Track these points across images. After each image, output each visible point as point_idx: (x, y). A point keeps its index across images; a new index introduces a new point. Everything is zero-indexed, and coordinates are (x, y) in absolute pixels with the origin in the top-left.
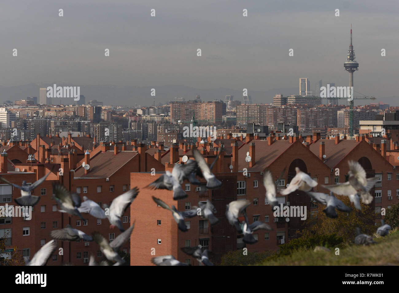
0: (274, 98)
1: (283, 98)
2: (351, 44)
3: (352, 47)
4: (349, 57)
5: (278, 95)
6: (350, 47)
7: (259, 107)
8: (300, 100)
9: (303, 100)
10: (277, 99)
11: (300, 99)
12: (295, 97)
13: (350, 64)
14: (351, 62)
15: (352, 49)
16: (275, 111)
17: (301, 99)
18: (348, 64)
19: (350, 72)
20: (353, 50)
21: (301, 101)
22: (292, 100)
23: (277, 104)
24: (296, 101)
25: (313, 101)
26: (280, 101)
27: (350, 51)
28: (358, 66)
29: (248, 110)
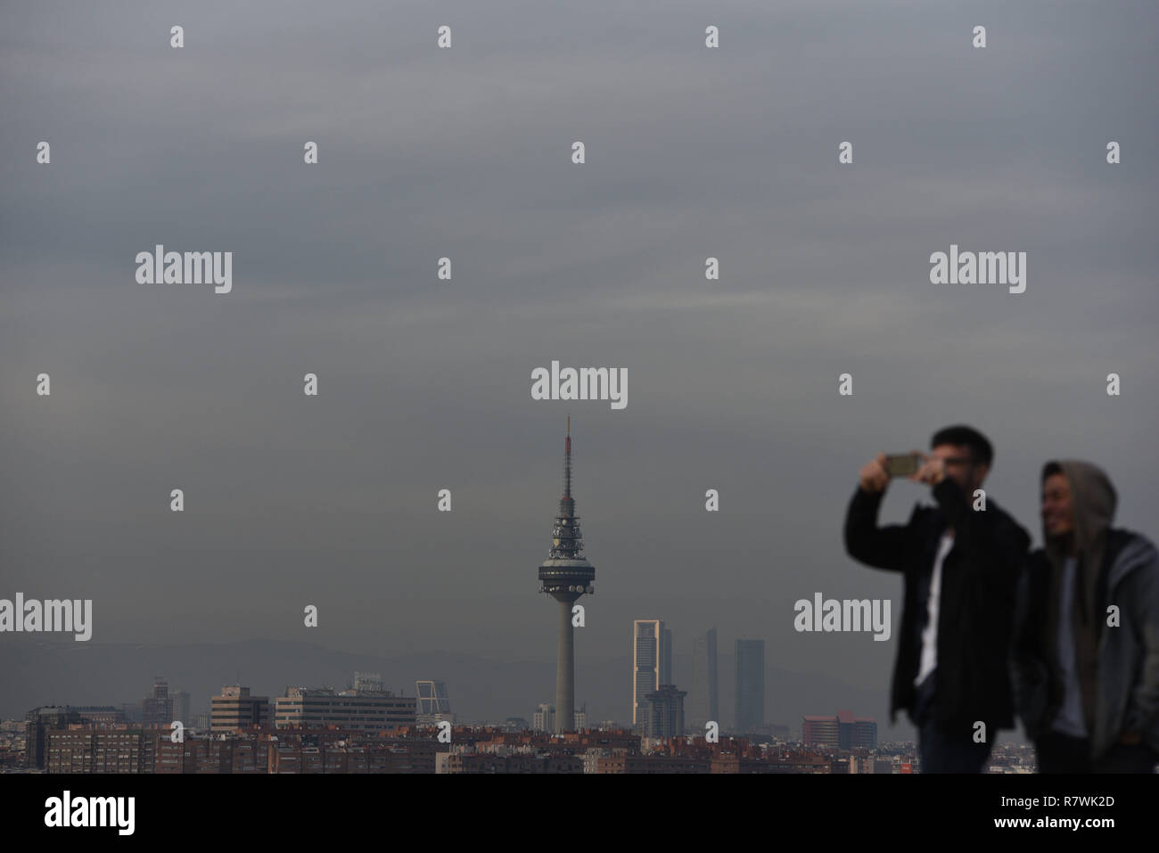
0: (214, 702)
1: (249, 702)
2: (568, 491)
3: (568, 503)
4: (557, 542)
5: (229, 690)
6: (563, 503)
7: (136, 737)
8: (325, 707)
9: (337, 707)
10: (225, 706)
11: (322, 704)
12: (300, 698)
13: (560, 568)
14: (564, 562)
15: (572, 512)
16: (188, 754)
17: (328, 704)
18: (552, 568)
19: (558, 599)
20: (575, 515)
21: (328, 711)
22: (292, 707)
23: (225, 725)
24: (305, 710)
25: (381, 712)
26: (237, 713)
27: (562, 519)
28: (594, 579)
29: (92, 749)
